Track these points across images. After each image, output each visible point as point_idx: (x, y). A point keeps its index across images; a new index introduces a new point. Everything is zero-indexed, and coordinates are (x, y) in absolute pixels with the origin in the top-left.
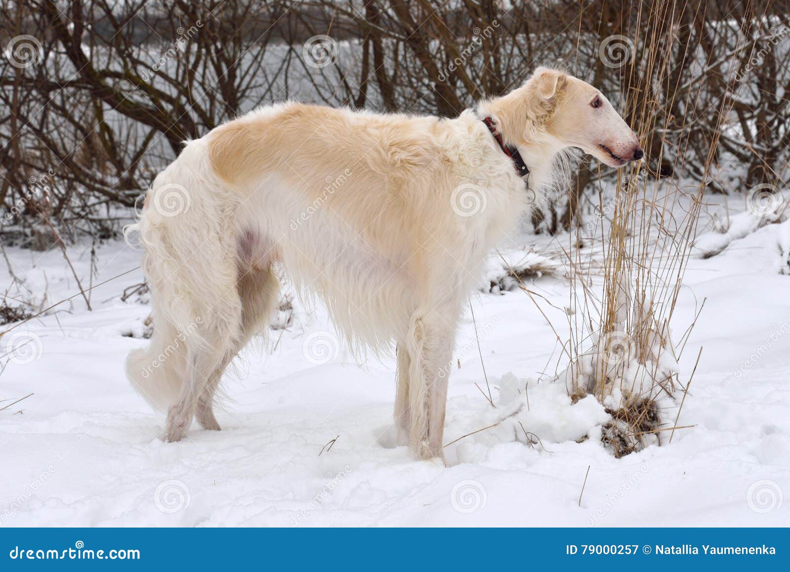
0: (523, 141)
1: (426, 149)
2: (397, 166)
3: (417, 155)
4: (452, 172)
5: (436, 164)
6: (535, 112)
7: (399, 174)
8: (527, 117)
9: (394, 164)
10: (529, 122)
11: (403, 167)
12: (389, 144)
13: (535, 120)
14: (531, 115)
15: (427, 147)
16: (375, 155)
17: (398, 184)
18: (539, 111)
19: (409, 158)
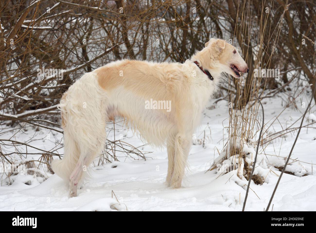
0: (210, 68)
1: (179, 73)
2: (169, 80)
3: (176, 76)
4: (188, 82)
5: (182, 78)
6: (213, 56)
7: (171, 83)
8: (211, 58)
9: (168, 79)
10: (212, 60)
11: (171, 81)
12: (166, 71)
13: (214, 59)
14: (212, 57)
15: (179, 72)
16: (162, 76)
17: (171, 87)
18: (215, 55)
19: (173, 77)
